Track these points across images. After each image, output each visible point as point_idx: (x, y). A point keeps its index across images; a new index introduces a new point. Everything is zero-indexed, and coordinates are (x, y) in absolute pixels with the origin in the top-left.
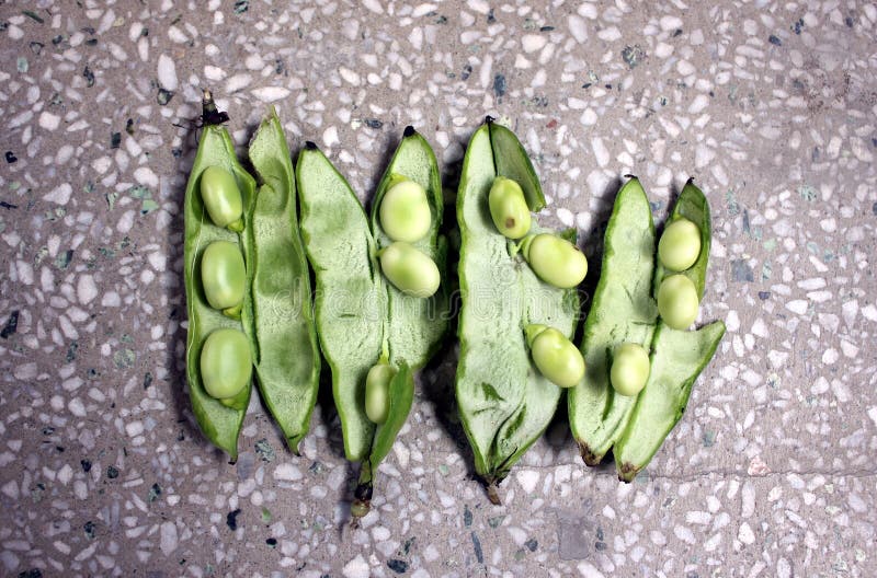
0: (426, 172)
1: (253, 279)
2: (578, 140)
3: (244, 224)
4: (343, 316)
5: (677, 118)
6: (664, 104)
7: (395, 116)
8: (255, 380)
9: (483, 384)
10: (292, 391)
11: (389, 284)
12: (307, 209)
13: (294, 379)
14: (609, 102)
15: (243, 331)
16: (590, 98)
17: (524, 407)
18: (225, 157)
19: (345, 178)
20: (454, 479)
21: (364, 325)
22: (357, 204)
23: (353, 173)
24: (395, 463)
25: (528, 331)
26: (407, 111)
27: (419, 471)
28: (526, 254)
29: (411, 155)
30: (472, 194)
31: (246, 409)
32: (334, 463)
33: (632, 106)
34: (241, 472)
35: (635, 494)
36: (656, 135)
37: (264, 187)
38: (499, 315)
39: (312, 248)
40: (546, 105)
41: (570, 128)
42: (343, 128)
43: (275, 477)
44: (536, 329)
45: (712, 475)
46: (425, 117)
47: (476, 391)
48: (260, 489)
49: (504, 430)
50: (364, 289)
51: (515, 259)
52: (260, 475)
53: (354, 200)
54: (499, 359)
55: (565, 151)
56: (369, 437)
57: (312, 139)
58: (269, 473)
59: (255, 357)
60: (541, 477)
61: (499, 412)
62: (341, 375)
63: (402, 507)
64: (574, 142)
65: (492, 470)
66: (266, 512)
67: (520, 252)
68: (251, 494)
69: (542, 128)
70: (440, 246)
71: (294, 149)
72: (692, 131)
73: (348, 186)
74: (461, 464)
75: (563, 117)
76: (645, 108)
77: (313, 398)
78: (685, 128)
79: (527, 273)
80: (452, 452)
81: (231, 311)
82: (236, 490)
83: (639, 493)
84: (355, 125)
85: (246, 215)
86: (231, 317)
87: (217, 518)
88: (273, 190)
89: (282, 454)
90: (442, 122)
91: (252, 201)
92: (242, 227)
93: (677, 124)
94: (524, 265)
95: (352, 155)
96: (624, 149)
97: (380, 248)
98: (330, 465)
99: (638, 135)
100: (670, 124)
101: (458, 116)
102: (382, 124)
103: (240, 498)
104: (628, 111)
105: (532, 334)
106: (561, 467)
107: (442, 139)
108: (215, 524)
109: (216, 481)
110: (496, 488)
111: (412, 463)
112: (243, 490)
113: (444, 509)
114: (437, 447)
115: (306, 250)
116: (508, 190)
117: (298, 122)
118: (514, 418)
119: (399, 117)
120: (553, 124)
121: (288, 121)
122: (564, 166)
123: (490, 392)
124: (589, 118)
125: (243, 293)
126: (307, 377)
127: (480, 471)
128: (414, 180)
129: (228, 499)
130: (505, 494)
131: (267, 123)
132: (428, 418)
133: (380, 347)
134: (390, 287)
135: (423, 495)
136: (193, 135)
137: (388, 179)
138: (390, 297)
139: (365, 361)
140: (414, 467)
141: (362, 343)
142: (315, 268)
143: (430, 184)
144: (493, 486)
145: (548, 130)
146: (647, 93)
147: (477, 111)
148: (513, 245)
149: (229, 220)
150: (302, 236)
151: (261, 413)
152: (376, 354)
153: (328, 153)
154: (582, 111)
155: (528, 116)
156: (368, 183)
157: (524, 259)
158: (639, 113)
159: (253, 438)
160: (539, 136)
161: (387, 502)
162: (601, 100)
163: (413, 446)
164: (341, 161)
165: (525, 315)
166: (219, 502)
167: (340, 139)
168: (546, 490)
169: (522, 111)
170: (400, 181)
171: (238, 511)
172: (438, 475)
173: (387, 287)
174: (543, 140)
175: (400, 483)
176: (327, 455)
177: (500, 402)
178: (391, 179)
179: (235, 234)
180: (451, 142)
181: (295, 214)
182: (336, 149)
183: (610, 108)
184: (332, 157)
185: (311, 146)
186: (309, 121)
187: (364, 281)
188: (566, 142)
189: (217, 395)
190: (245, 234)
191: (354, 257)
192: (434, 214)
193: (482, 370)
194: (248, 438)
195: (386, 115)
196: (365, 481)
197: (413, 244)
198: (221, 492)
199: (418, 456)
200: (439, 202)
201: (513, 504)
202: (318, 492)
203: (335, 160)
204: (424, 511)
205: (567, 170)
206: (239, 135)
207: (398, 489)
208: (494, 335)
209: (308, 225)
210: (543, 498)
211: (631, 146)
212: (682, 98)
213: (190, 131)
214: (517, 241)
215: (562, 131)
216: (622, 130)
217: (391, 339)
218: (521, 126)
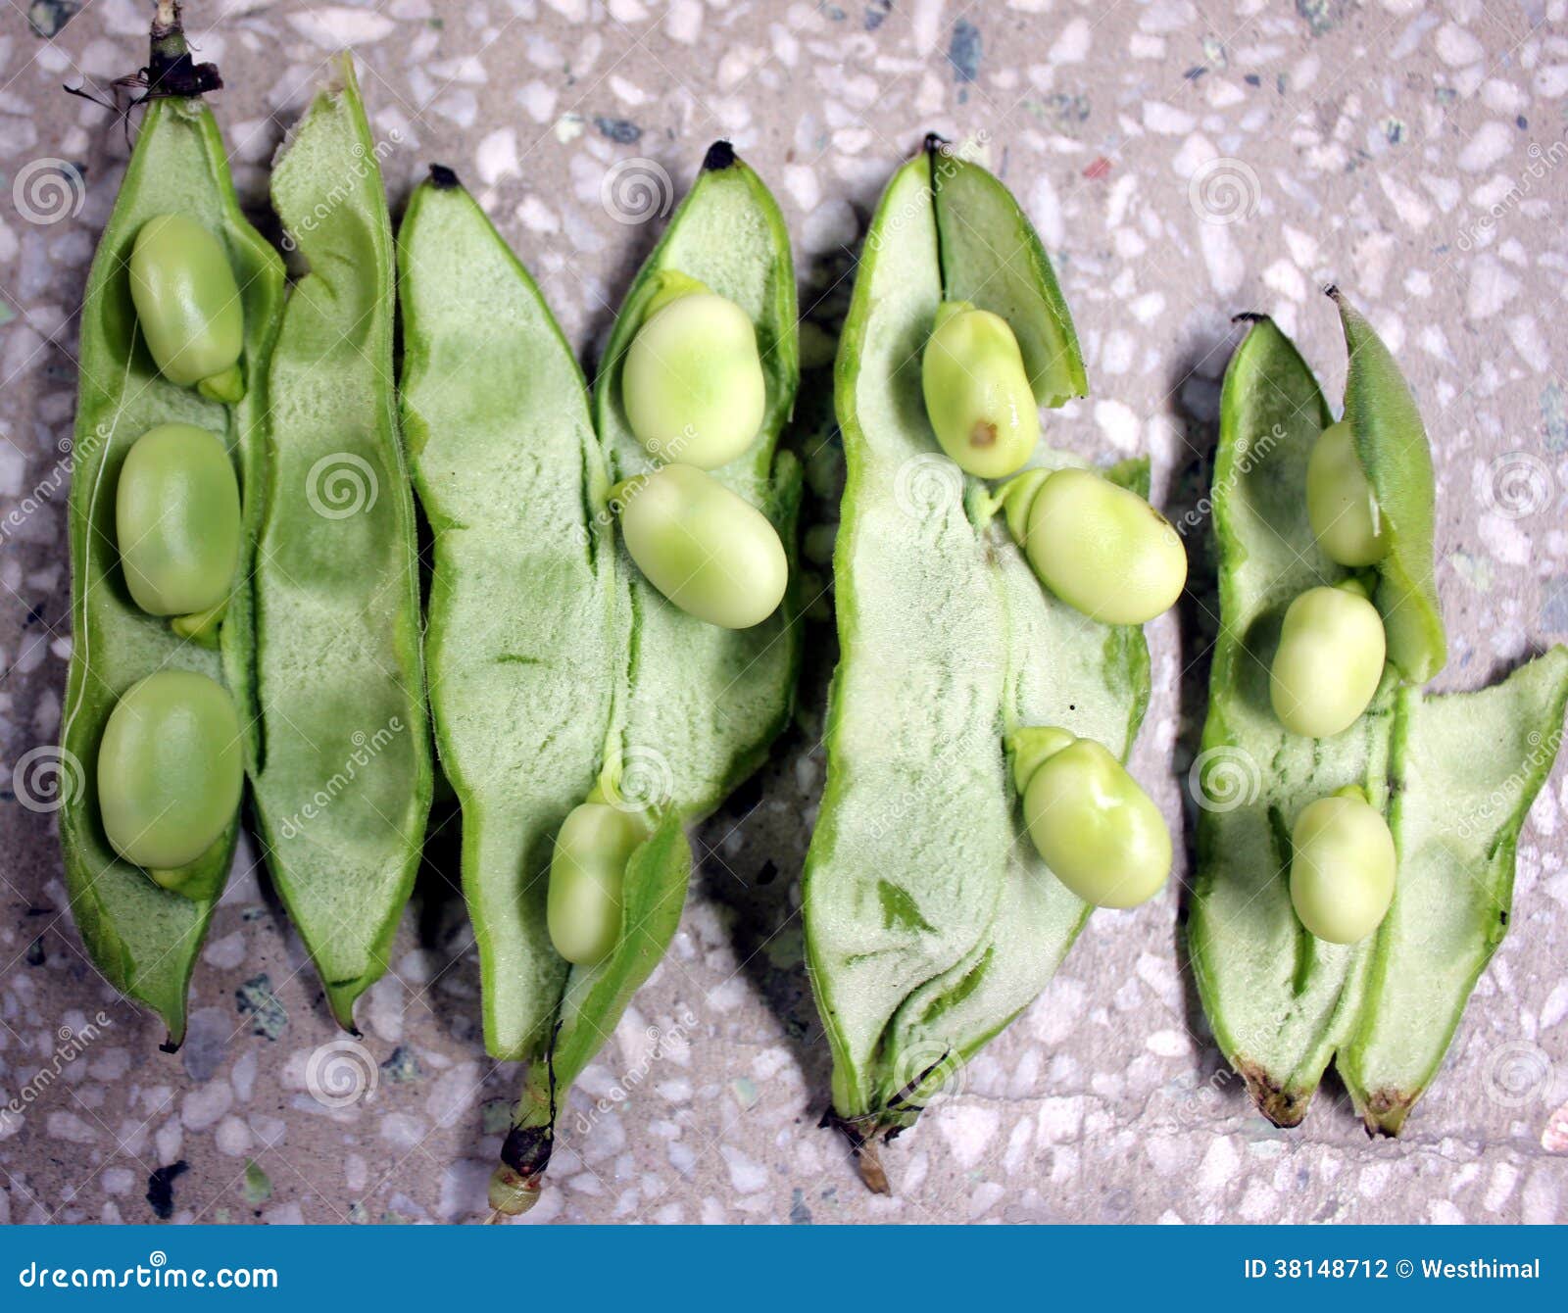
0: (756, 273)
1: (259, 536)
2: (1163, 220)
3: (245, 382)
4: (502, 660)
5: (1428, 180)
6: (1395, 138)
7: (677, 112)
8: (249, 818)
9: (883, 884)
10: (348, 854)
11: (639, 580)
12: (422, 350)
13: (355, 821)
14: (1252, 122)
15: (222, 678)
16: (1203, 108)
17: (989, 952)
18: (202, 192)
19: (531, 275)
20: (769, 1117)
21: (562, 691)
22: (560, 349)
23: (554, 262)
24: (617, 1066)
25: (1018, 743)
26: (712, 103)
27: (676, 1090)
28: (1016, 521)
29: (718, 224)
30: (878, 345)
31: (218, 893)
32: (449, 1054)
33: (1313, 137)
34: (194, 1060)
35: (1244, 1185)
36: (1367, 221)
37: (307, 283)
38: (941, 693)
39: (431, 467)
40: (1084, 116)
41: (1146, 186)
42: (531, 135)
43: (287, 1082)
44: (1040, 741)
45: (1448, 1147)
46: (757, 121)
47: (859, 900)
48: (241, 1111)
49: (921, 1003)
50: (567, 589)
51: (987, 535)
52: (244, 1076)
53: (553, 336)
54: (933, 818)
55: (1130, 245)
56: (551, 995)
57: (446, 160)
58: (269, 1069)
59: (251, 752)
60: (1000, 1127)
61: (918, 962)
62: (486, 824)
63: (625, 1185)
64: (1152, 222)
65: (874, 1104)
66: (256, 1174)
67: (1001, 514)
68: (217, 1123)
69: (1070, 177)
70: (781, 482)
71: (396, 184)
72: (1464, 218)
73: (541, 297)
74: (792, 1077)
75: (1126, 152)
76: (1346, 146)
77: (404, 882)
78: (1445, 209)
79: (1018, 576)
80: (769, 1045)
81: (196, 625)
82: (177, 1108)
83: (1254, 1181)
84: (567, 129)
85: (252, 358)
86: (195, 641)
87: (122, 1181)
88: (332, 292)
89: (308, 1022)
90: (802, 140)
91: (271, 319)
92: (237, 388)
93: (1426, 196)
94: (1009, 553)
95: (554, 210)
96: (1283, 252)
97: (618, 478)
98: (437, 1060)
99: (1320, 218)
100: (1409, 194)
101: (846, 127)
102: (640, 133)
103: (186, 1130)
104: (1300, 151)
105: (1028, 755)
106: (1057, 1101)
107: (801, 186)
108: (114, 1197)
109: (125, 1081)
110: (880, 1148)
111: (661, 1069)
112: (198, 1109)
113: (737, 1195)
114: (731, 1027)
115: (412, 469)
116: (982, 342)
117: (409, 109)
118: (954, 980)
119: (688, 116)
120: (1100, 170)
121: (382, 105)
122: (1123, 285)
123: (900, 907)
124: (1196, 161)
125: (228, 574)
126: (392, 820)
127: (843, 1107)
128: (721, 292)
129: (152, 1132)
130: (903, 1167)
131: (327, 105)
132: (712, 947)
133: (600, 751)
134: (641, 589)
135: (683, 1156)
136: (119, 124)
137: (650, 287)
138: (638, 617)
139: (556, 789)
140: (666, 1079)
141: (551, 738)
142: (433, 522)
143: (766, 309)
144: (875, 1146)
145: (1084, 184)
146: (1353, 107)
147: (901, 119)
148: (980, 493)
149: (202, 366)
150: (404, 431)
151: (256, 908)
152: (587, 772)
153: (488, 201)
154: (1178, 141)
155: (1035, 141)
156: (593, 294)
157: (1009, 536)
158: (1328, 158)
159: (231, 972)
160: (1062, 199)
161: (585, 1170)
162: (1232, 115)
163: (666, 1021)
164: (521, 226)
165: (1012, 695)
166: (131, 1139)
167: (524, 164)
168: (1012, 1160)
169: (1022, 127)
170: (688, 293)
171: (179, 1168)
172: (727, 1106)
173: (632, 587)
174: (1073, 211)
175: (624, 1119)
176: (430, 1032)
177: (924, 935)
178: (661, 286)
179: (219, 411)
180: (824, 198)
181: (389, 366)
182: (512, 192)
183: (1252, 138)
184: (498, 212)
185: (444, 178)
186: (444, 109)
187: (569, 568)
188: (1130, 221)
189: (136, 859)
190: (245, 411)
191: (545, 496)
192: (772, 393)
193: (885, 846)
194: (219, 972)
195: (651, 107)
196: (534, 1121)
197: (712, 470)
198: (137, 1112)
199: (678, 1050)
200: (789, 359)
201: (922, 1194)
202: (400, 1130)
203: (506, 220)
204: (681, 1197)
205: (1131, 297)
206: (248, 137)
207: (617, 1136)
208: (923, 748)
209: (424, 398)
210: (1004, 1180)
211: (1302, 247)
212: (1444, 126)
213: (114, 112)
214: (992, 486)
215: (1122, 191)
216: (1280, 199)
217: (632, 731)
218: (1014, 168)
